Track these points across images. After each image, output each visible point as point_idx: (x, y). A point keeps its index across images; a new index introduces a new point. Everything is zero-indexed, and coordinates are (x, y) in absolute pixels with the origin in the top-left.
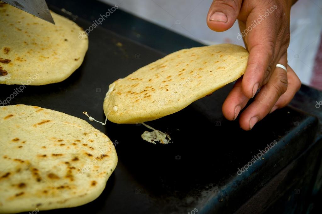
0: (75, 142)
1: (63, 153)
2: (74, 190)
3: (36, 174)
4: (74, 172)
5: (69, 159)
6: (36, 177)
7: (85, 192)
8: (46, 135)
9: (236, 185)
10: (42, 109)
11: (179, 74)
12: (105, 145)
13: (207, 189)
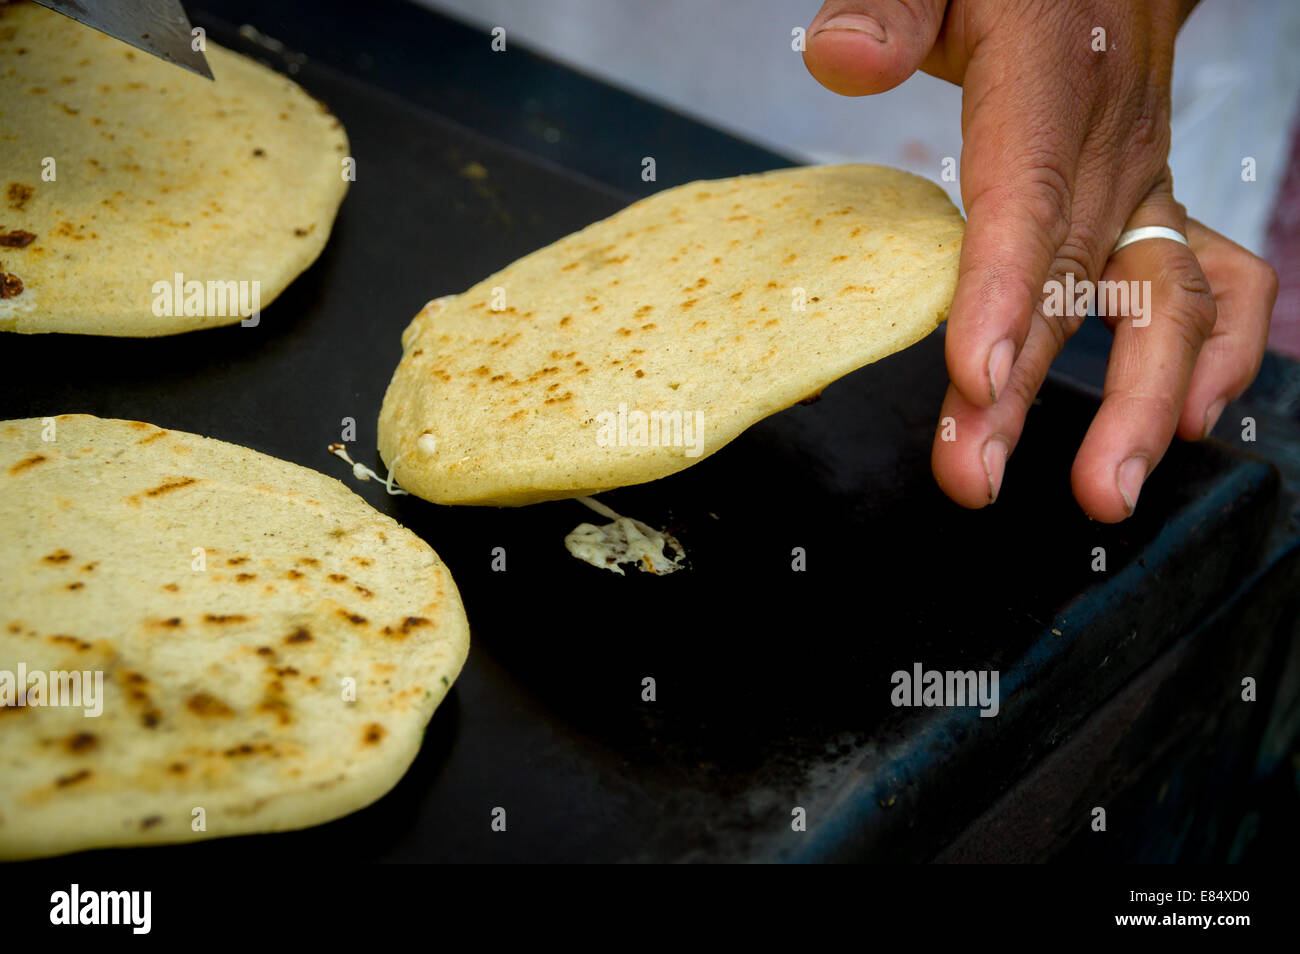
0: (297, 565)
1: (246, 612)
2: (294, 763)
3: (139, 697)
4: (293, 688)
5: (271, 634)
6: (138, 710)
7: (340, 767)
8: (180, 537)
9: (947, 739)
10: (164, 433)
11: (685, 299)
12: (420, 579)
13: (832, 758)
